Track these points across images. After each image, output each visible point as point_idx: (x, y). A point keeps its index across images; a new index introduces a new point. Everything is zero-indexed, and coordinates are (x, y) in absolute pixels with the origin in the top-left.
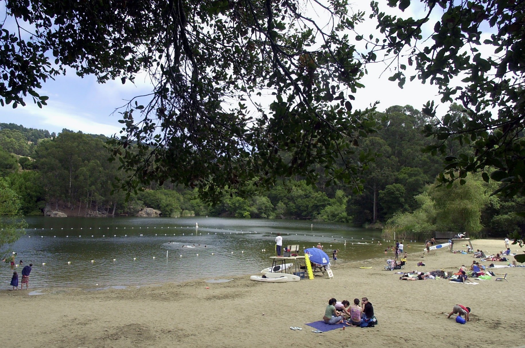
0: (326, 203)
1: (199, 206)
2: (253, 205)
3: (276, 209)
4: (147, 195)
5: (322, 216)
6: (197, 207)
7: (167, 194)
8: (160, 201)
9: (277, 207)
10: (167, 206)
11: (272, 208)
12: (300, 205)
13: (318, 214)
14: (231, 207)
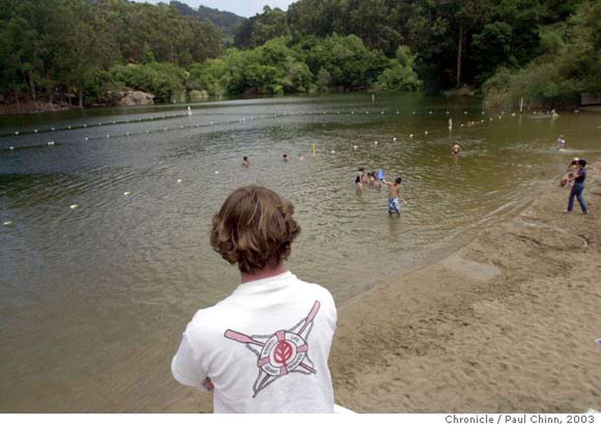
0: (385, 65)
1: (212, 83)
2: (285, 75)
3: (317, 79)
4: (131, 72)
5: (380, 84)
6: (211, 84)
7: (161, 69)
8: (151, 80)
9: (318, 76)
10: (163, 85)
11: (312, 77)
12: (349, 70)
13: (374, 81)
14: (255, 80)
